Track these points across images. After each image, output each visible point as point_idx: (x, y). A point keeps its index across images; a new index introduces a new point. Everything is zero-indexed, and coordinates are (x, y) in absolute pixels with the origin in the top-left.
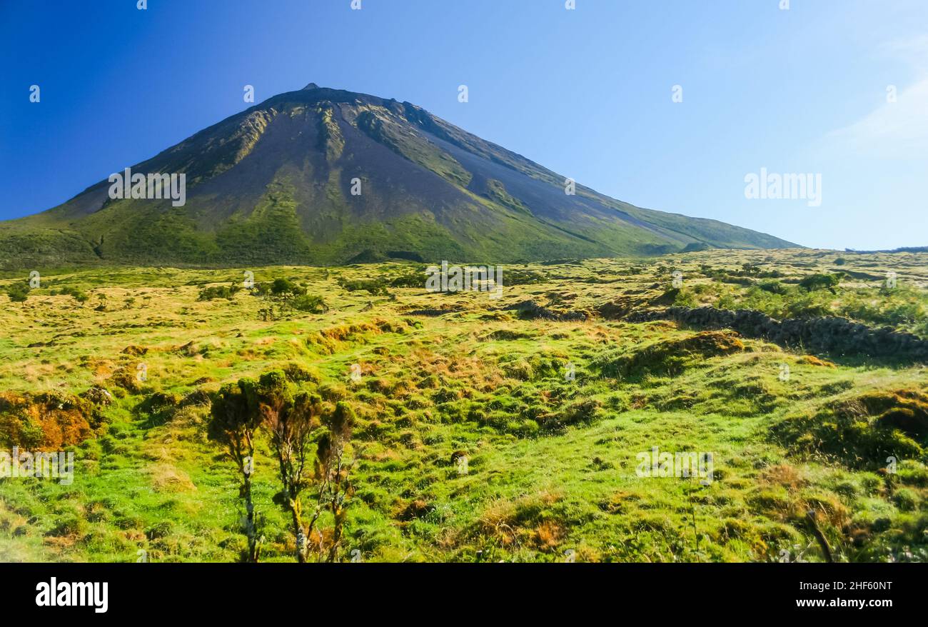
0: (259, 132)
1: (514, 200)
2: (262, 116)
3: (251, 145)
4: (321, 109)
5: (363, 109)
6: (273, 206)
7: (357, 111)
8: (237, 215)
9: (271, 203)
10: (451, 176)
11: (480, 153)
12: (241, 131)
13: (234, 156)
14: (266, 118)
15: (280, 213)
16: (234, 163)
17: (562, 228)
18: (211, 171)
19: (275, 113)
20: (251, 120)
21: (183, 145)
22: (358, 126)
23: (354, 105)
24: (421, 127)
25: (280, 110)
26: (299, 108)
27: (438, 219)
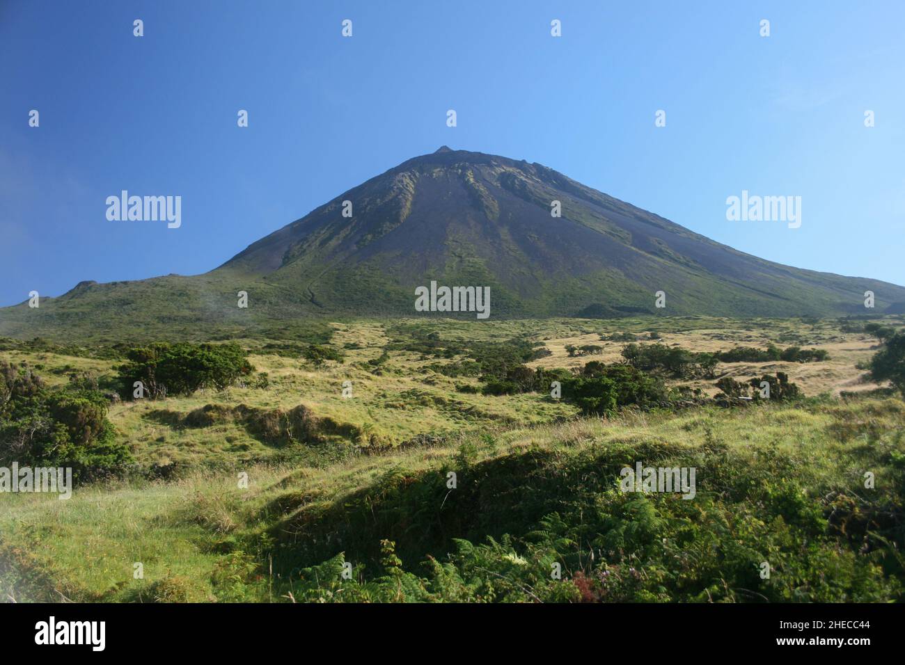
0: (411, 193)
1: (684, 257)
2: (408, 177)
3: (408, 204)
4: (460, 171)
5: (500, 170)
6: (461, 261)
7: (495, 172)
8: (432, 270)
9: (457, 259)
10: (610, 233)
11: (622, 212)
12: (394, 191)
13: (398, 215)
14: (411, 179)
15: (472, 269)
16: (400, 222)
17: (746, 285)
18: (380, 229)
19: (417, 174)
20: (399, 181)
21: (334, 205)
22: (501, 185)
23: (491, 166)
24: (556, 187)
25: (421, 172)
26: (439, 169)
27: (627, 275)
